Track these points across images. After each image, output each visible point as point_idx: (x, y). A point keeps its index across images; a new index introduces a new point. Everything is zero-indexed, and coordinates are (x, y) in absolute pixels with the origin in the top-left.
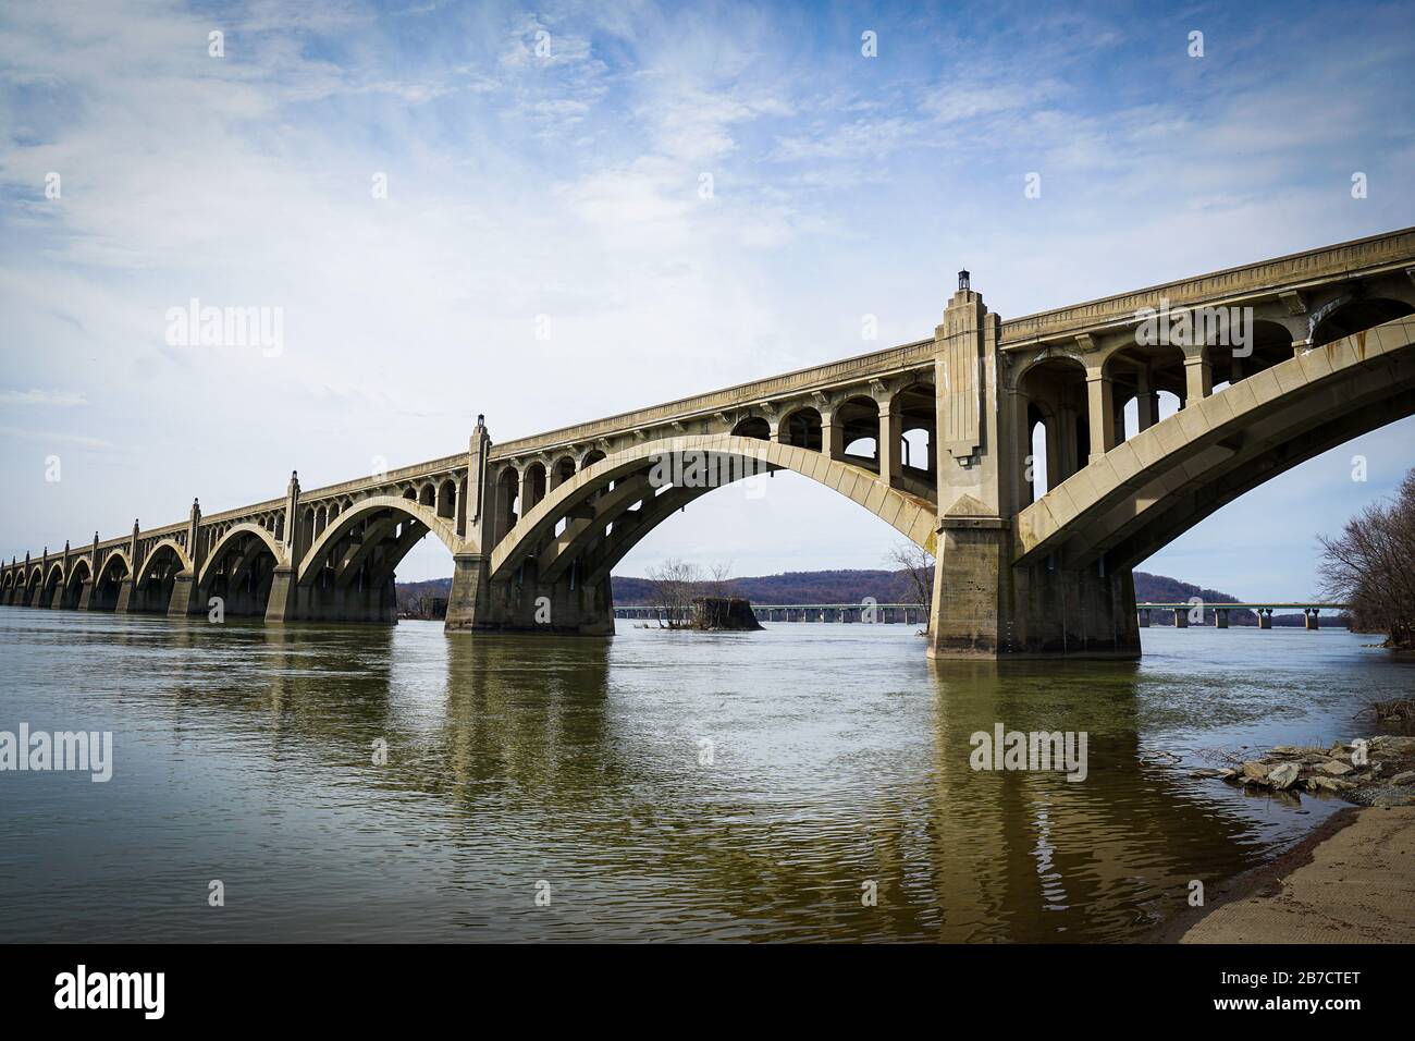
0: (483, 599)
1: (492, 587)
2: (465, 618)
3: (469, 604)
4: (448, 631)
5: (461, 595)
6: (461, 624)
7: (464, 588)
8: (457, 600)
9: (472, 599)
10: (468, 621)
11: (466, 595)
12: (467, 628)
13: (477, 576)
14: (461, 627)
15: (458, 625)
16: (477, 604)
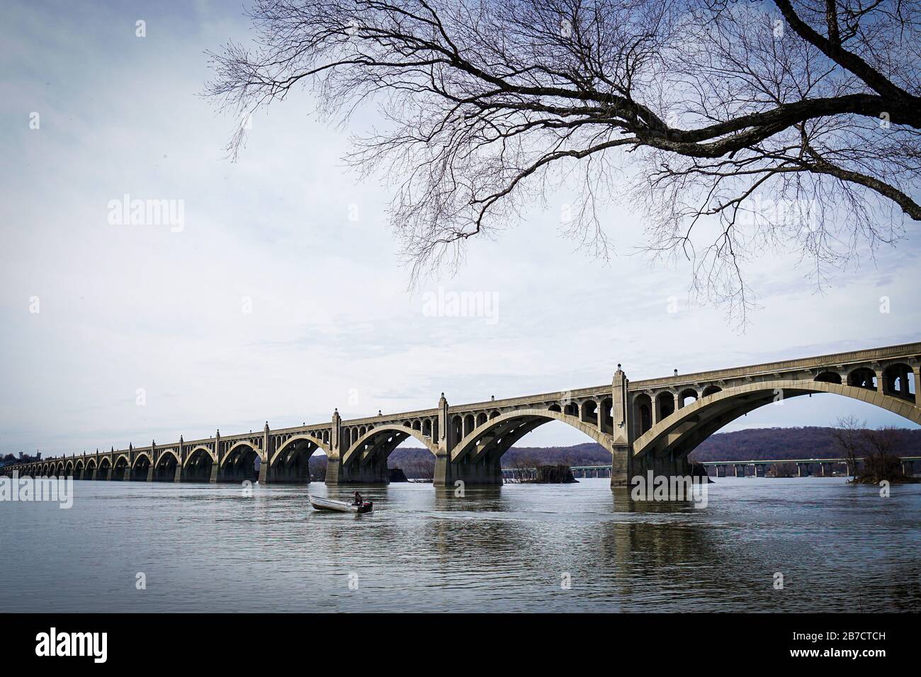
0: (630, 469)
1: (634, 462)
2: (622, 480)
3: (623, 472)
4: (613, 487)
5: (618, 467)
6: (620, 483)
7: (619, 463)
8: (617, 470)
9: (625, 469)
10: (624, 481)
11: (621, 467)
12: (623, 485)
13: (627, 456)
14: (620, 485)
15: (618, 484)
16: (628, 472)
